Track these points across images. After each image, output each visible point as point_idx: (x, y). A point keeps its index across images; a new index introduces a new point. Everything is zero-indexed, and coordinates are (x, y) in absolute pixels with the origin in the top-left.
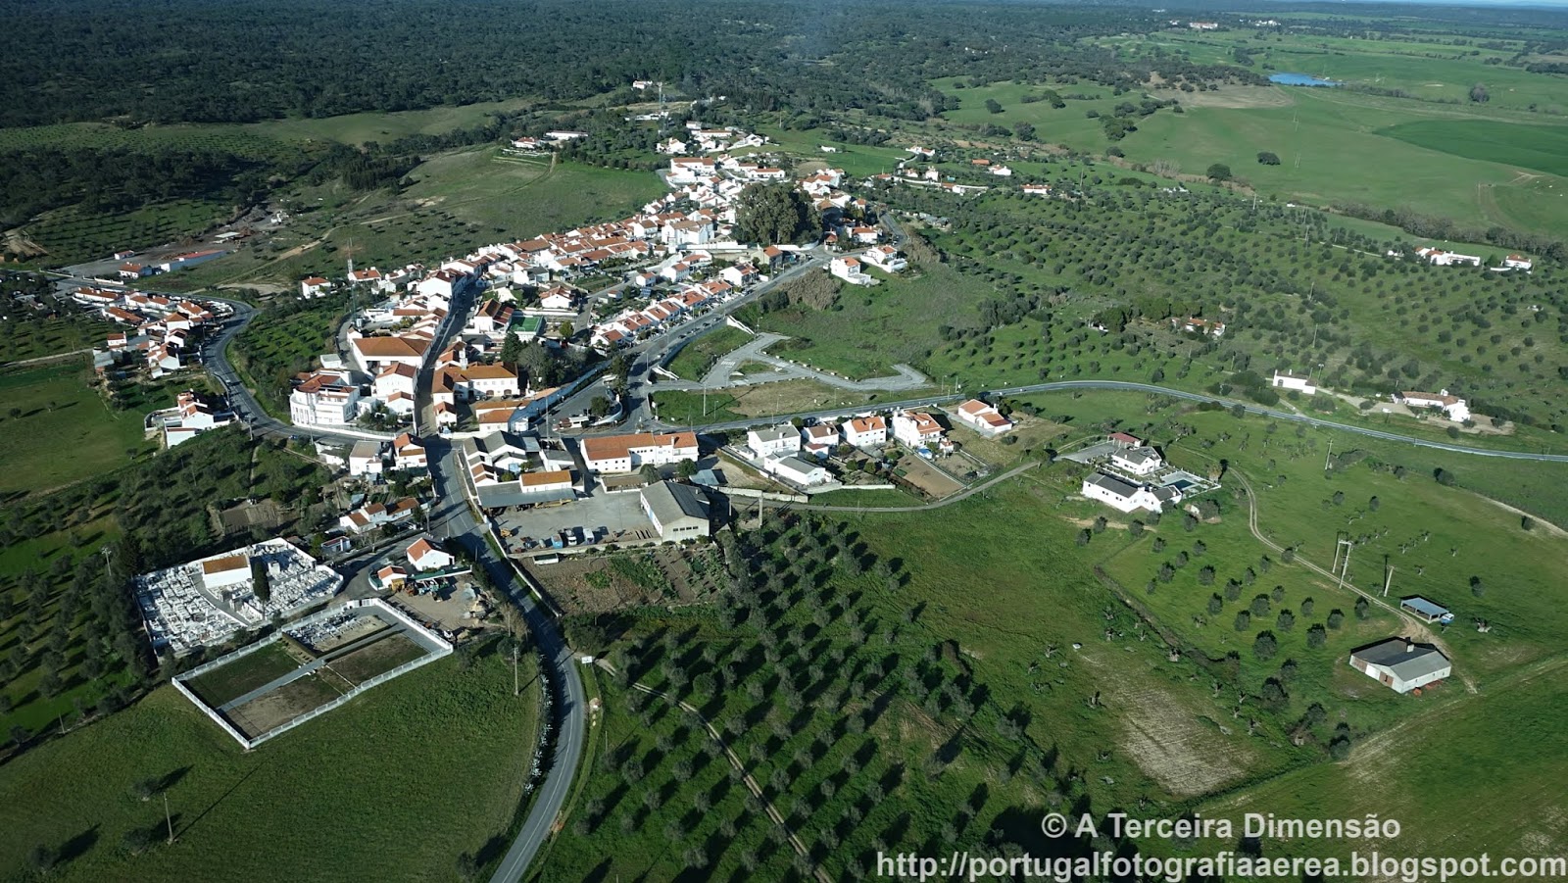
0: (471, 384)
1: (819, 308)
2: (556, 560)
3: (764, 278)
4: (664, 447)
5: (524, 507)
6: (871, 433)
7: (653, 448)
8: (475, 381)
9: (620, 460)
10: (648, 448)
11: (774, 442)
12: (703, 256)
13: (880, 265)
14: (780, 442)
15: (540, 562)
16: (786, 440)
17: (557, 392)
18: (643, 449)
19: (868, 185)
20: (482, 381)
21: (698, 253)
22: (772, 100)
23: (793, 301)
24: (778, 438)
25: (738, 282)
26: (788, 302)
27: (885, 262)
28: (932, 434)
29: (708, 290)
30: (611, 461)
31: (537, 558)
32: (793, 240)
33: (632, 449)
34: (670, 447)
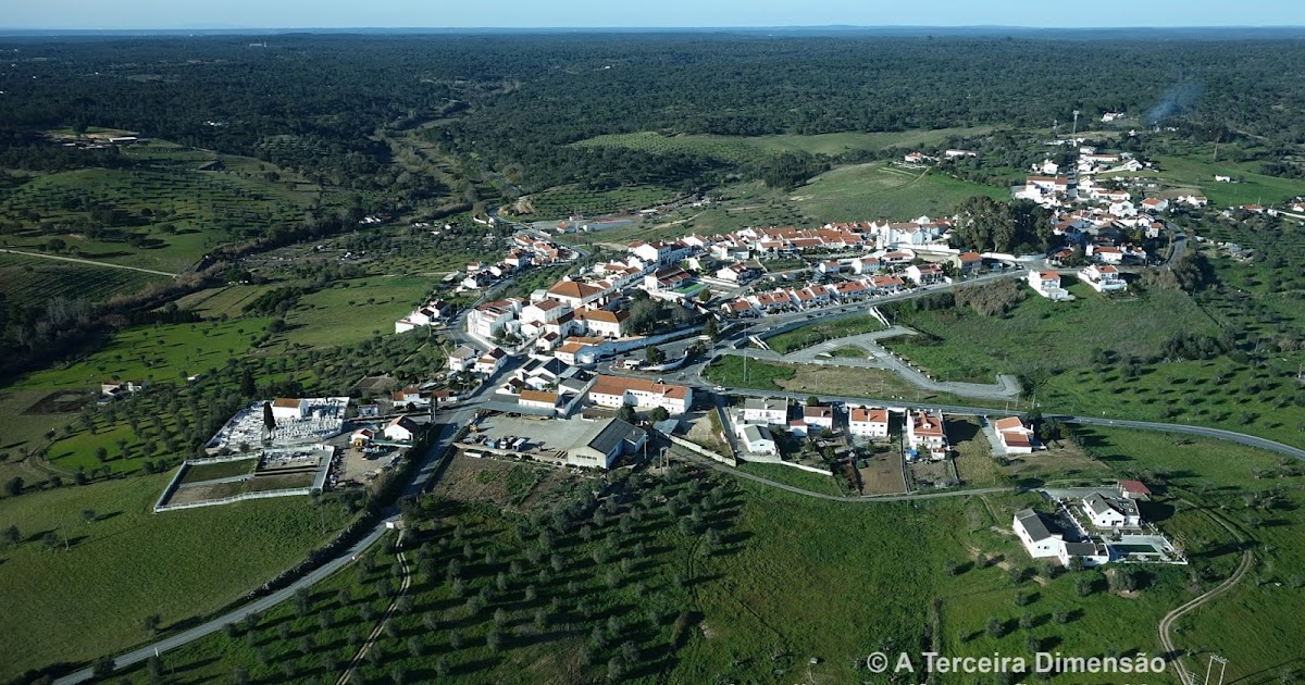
0: (586, 323)
1: (984, 314)
2: (479, 456)
3: (948, 280)
4: (657, 395)
5: (512, 415)
6: (869, 424)
7: (648, 393)
8: (590, 321)
9: (614, 397)
10: (644, 393)
11: (759, 411)
12: (908, 255)
13: (1092, 283)
14: (764, 412)
15: (468, 454)
16: (770, 411)
17: (642, 340)
18: (640, 392)
19: (1226, 214)
20: (594, 322)
21: (904, 251)
22: (1221, 132)
23: (959, 303)
24: (763, 408)
25: (917, 281)
26: (953, 304)
27: (1097, 280)
28: (931, 439)
29: (873, 283)
30: (607, 396)
31: (469, 451)
32: (1009, 250)
33: (630, 391)
34: (660, 395)
